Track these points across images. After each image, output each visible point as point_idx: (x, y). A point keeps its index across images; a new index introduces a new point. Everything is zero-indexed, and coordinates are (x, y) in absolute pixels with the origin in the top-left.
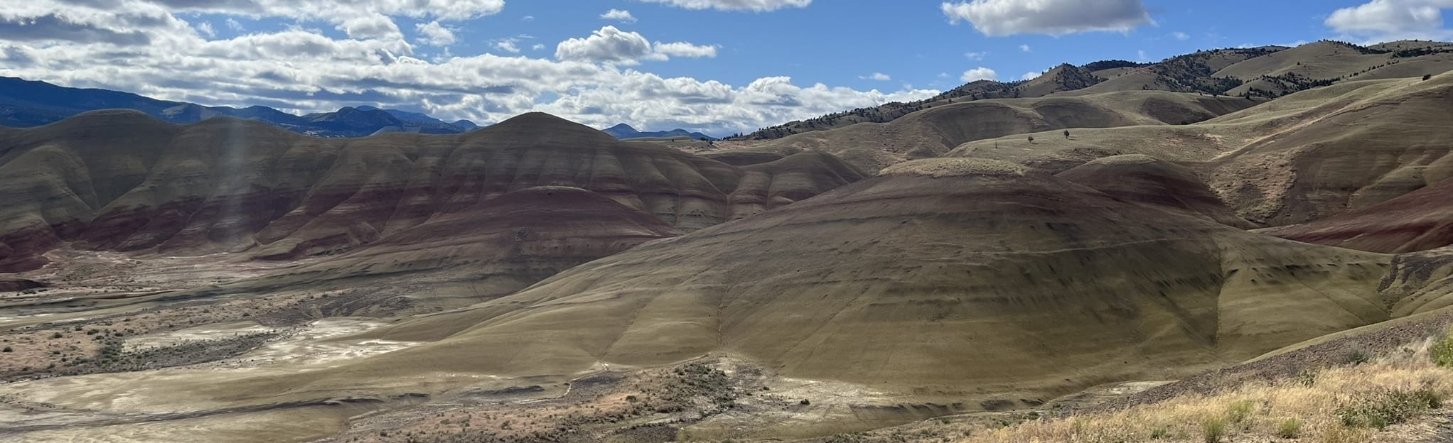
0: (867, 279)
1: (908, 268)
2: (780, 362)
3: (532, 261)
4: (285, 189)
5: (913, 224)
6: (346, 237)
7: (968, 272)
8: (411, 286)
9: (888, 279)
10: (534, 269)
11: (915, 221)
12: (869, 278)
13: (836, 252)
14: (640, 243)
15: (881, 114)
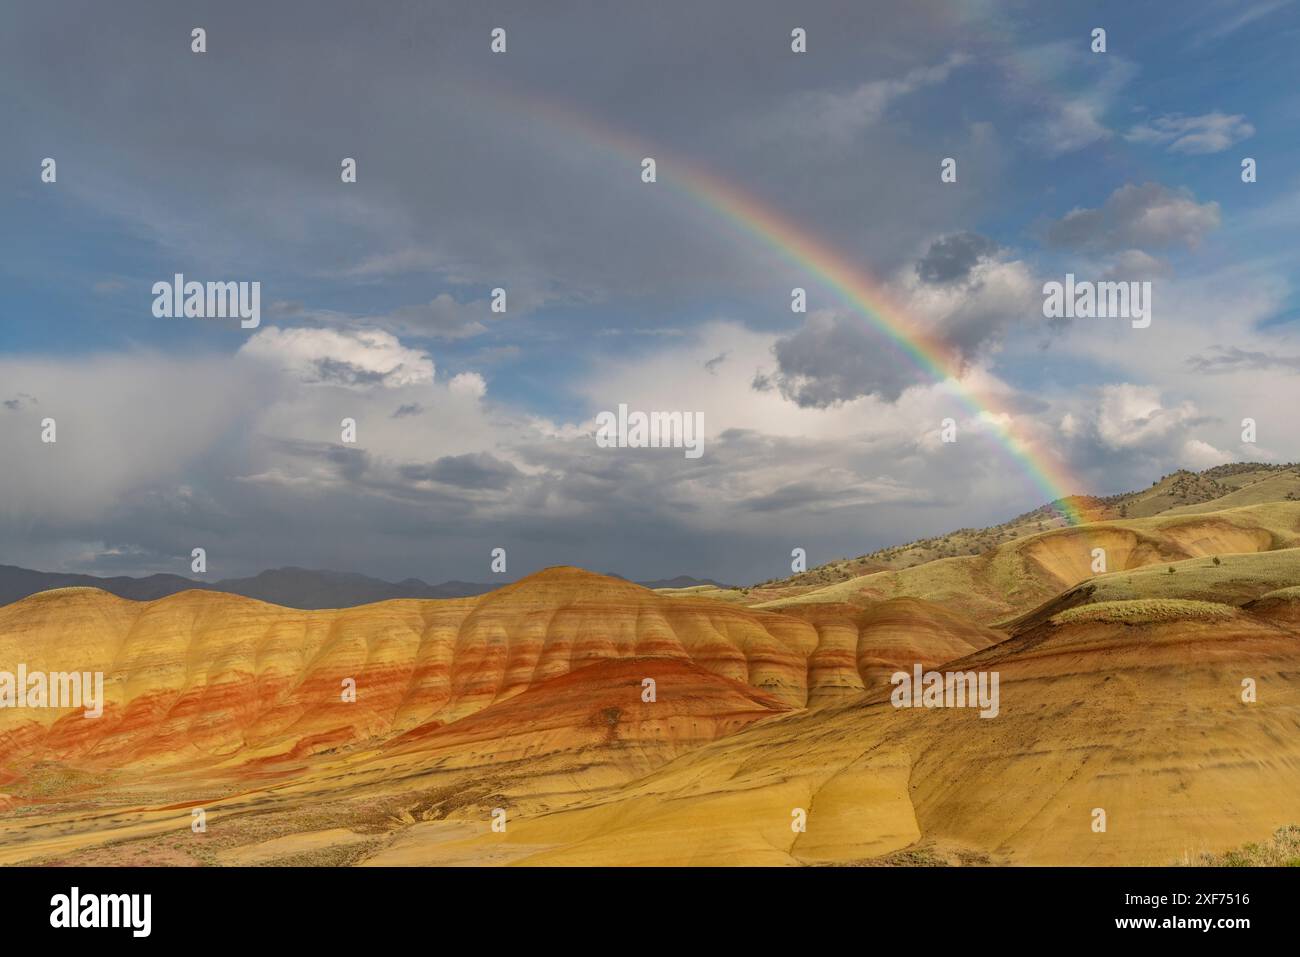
0: (1083, 748)
1: (1129, 732)
2: (1008, 848)
3: (633, 747)
4: (272, 674)
5: (1117, 679)
6: (351, 730)
7: (1203, 733)
8: (503, 782)
9: (1108, 747)
10: (638, 757)
11: (1118, 675)
12: (1085, 745)
13: (1033, 717)
14: (757, 720)
15: (954, 545)
